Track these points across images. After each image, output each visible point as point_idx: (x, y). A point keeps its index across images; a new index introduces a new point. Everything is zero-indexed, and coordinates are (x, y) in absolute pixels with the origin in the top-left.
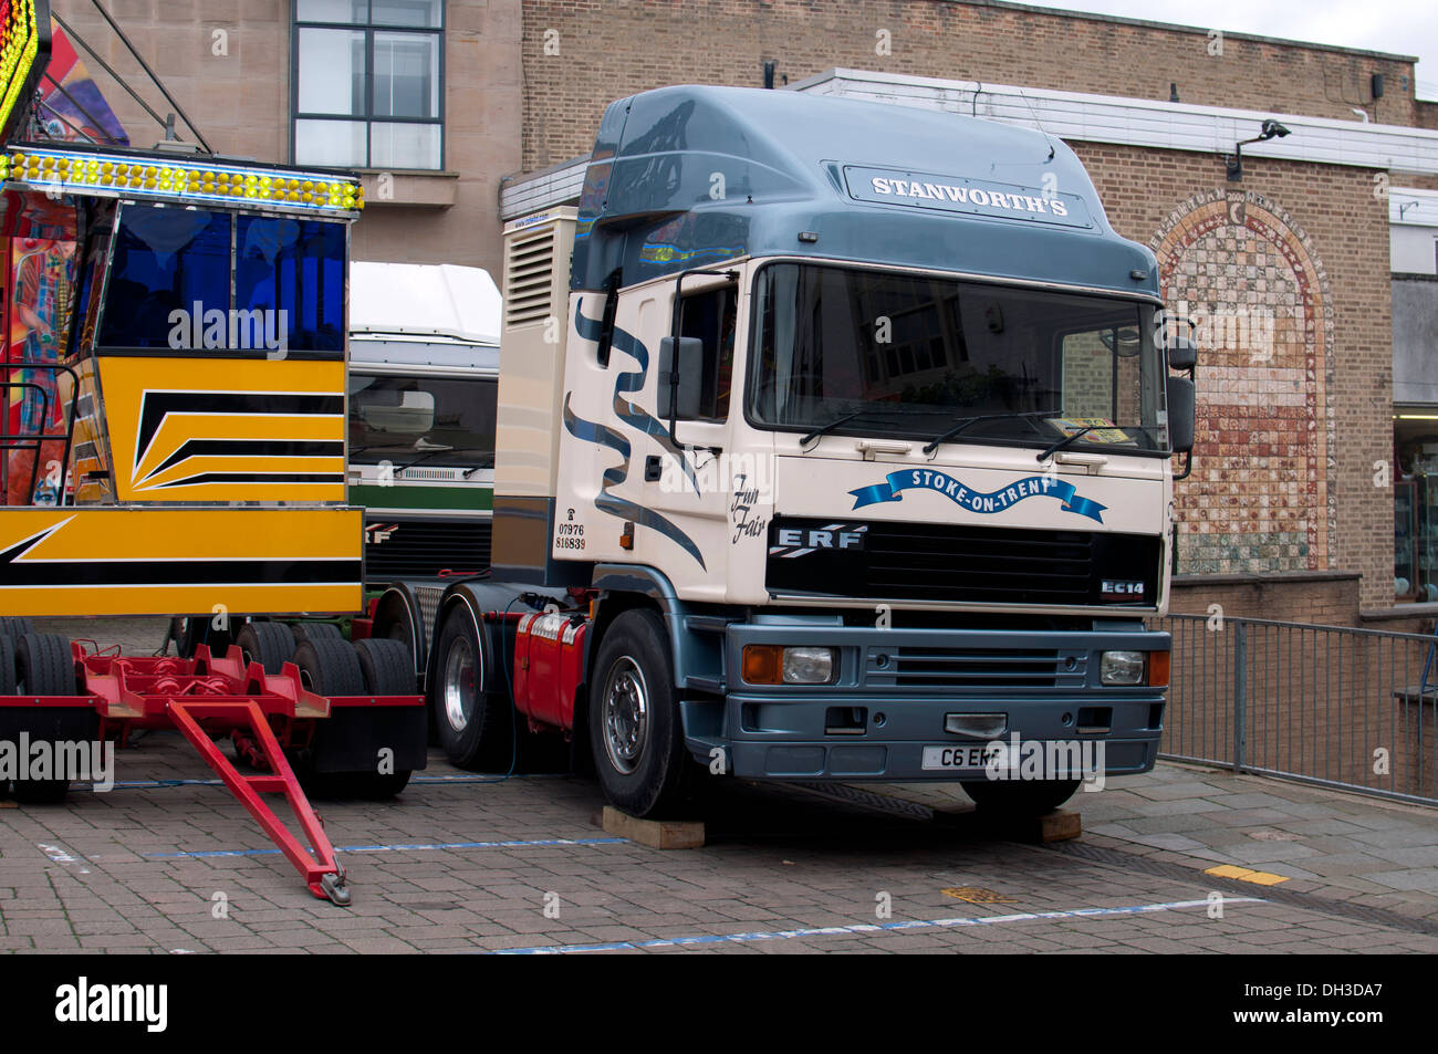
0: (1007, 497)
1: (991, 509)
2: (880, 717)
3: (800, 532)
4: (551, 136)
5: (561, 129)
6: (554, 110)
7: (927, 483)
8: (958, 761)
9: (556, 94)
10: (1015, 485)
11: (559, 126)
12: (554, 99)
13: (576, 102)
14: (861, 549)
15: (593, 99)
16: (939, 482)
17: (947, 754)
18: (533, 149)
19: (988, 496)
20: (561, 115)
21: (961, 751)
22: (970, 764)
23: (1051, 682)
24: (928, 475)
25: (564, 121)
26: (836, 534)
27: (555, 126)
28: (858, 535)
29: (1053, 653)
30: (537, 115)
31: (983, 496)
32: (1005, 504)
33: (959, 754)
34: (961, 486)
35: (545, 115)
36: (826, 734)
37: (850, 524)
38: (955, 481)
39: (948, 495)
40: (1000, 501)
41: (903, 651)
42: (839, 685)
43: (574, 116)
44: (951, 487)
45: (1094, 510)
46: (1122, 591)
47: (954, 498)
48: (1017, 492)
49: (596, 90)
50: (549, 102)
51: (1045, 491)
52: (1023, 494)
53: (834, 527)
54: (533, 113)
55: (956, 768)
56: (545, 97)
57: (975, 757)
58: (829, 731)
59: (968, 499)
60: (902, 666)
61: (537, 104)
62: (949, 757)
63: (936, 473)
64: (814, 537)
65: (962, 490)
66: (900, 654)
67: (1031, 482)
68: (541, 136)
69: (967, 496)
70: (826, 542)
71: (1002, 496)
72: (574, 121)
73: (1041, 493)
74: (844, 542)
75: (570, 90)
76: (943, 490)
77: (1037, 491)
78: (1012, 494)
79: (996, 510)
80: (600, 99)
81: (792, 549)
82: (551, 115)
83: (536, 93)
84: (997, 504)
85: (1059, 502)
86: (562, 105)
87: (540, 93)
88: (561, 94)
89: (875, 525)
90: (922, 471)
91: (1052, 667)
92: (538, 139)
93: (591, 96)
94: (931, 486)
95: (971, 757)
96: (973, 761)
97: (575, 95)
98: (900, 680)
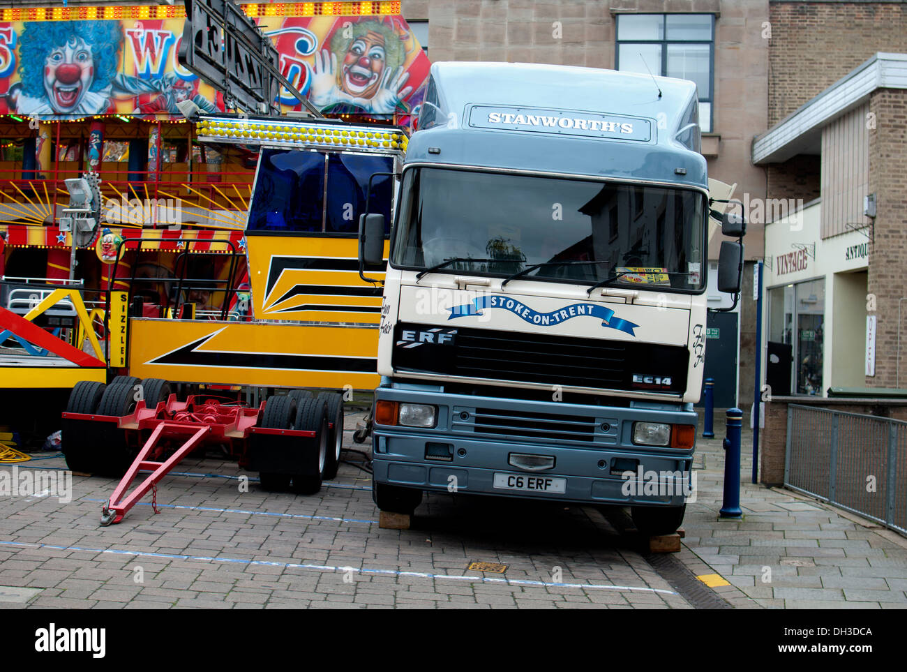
0: (560, 316)
1: (547, 323)
2: (462, 452)
3: (414, 333)
4: (790, 108)
5: (796, 104)
6: (791, 91)
7: (501, 305)
8: (520, 484)
9: (794, 81)
10: (567, 309)
11: (794, 102)
12: (791, 84)
13: (807, 85)
14: (453, 344)
15: (818, 83)
16: (510, 305)
17: (511, 479)
18: (777, 117)
19: (546, 315)
20: (796, 95)
21: (522, 479)
22: (529, 487)
23: (591, 439)
24: (502, 300)
25: (798, 98)
26: (436, 335)
27: (792, 102)
28: (451, 336)
29: (592, 420)
30: (780, 95)
31: (542, 315)
32: (558, 320)
33: (520, 480)
34: (525, 307)
35: (785, 95)
36: (425, 458)
37: (446, 329)
38: (521, 304)
39: (516, 313)
40: (553, 318)
41: (479, 410)
42: (436, 429)
43: (805, 95)
44: (518, 308)
45: (629, 327)
46: (651, 382)
47: (520, 315)
48: (568, 313)
49: (821, 77)
50: (787, 86)
51: (590, 313)
52: (572, 314)
53: (435, 330)
54: (777, 94)
55: (519, 489)
56: (786, 83)
57: (533, 483)
58: (427, 457)
59: (531, 316)
60: (478, 420)
61: (780, 88)
62: (513, 482)
63: (508, 299)
64: (422, 336)
65: (527, 310)
66: (477, 413)
67: (579, 307)
68: (782, 108)
69: (529, 314)
70: (430, 339)
71: (556, 315)
72: (805, 98)
73: (587, 314)
74: (441, 340)
75: (803, 77)
76: (512, 310)
77: (583, 313)
78: (564, 314)
79: (551, 324)
80: (823, 83)
81: (409, 343)
82: (789, 95)
83: (780, 81)
84: (552, 320)
85: (601, 320)
86: (797, 88)
87: (782, 81)
88: (797, 81)
89: (461, 330)
90: (498, 297)
91: (591, 429)
92: (780, 111)
93: (817, 81)
94: (504, 307)
95: (529, 483)
96: (531, 485)
97: (806, 81)
98: (477, 429)
